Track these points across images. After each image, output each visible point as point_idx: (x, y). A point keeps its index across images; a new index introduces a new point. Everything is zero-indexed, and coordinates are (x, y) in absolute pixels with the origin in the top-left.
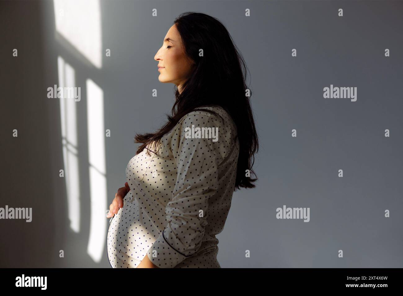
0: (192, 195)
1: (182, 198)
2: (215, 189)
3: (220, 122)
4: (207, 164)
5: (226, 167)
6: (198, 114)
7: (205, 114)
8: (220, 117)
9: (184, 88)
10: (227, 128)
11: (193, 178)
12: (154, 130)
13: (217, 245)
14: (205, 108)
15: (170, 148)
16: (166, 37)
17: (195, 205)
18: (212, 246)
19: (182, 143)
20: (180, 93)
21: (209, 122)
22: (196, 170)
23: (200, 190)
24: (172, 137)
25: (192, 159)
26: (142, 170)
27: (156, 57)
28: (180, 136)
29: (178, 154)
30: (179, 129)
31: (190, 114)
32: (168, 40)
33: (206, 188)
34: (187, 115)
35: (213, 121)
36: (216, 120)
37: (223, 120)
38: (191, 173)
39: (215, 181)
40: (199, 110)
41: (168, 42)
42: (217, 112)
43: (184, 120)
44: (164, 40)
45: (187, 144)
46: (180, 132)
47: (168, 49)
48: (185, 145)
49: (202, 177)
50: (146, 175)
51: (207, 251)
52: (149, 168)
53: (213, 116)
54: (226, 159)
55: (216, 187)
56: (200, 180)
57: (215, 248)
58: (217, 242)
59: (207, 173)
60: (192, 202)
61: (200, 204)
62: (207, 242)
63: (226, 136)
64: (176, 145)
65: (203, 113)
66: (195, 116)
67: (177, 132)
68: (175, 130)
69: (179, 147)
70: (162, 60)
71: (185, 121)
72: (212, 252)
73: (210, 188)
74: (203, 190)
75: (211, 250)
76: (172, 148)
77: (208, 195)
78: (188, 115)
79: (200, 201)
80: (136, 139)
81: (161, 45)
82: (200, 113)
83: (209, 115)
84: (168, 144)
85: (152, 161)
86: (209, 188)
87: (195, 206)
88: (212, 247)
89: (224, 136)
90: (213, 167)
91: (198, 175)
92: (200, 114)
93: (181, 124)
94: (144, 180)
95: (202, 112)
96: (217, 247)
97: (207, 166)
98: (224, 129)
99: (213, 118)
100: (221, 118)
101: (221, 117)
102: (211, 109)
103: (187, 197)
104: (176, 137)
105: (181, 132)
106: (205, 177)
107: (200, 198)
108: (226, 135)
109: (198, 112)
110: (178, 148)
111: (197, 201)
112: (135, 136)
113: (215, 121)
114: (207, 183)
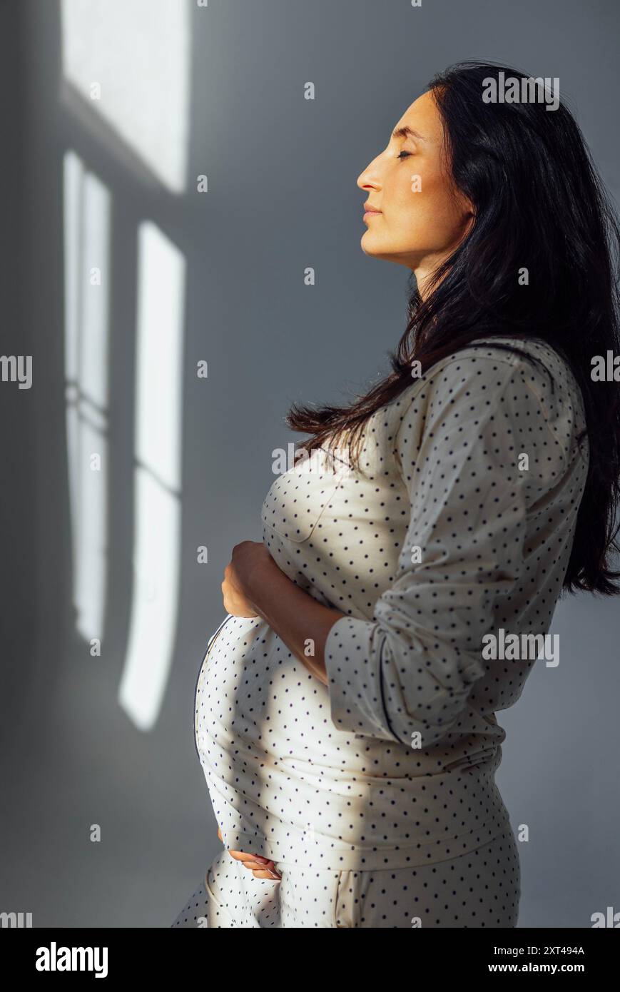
0: (447, 578)
1: (418, 584)
2: (515, 575)
3: (544, 385)
4: (497, 500)
5: (550, 520)
6: (482, 358)
7: (505, 360)
8: (546, 370)
9: (438, 279)
10: (559, 405)
11: (454, 535)
12: (346, 397)
13: (502, 745)
14: (504, 341)
15: (396, 450)
16: (401, 125)
17: (451, 610)
18: (485, 748)
19: (431, 435)
20: (424, 299)
21: (512, 381)
22: (466, 513)
23: (472, 571)
24: (402, 419)
25: (457, 481)
26: (309, 511)
27: (363, 180)
28: (424, 418)
29: (416, 466)
30: (423, 396)
31: (458, 355)
32: (404, 132)
33: (489, 566)
34: (451, 357)
35: (524, 381)
36: (533, 379)
37: (552, 379)
38: (450, 519)
39: (515, 549)
40: (484, 345)
41: (402, 138)
42: (538, 356)
43: (442, 370)
44: (391, 133)
45: (447, 438)
46: (426, 407)
47: (400, 159)
48: (439, 441)
49: (481, 534)
50: (320, 526)
51: (470, 762)
52: (330, 506)
53: (526, 365)
54: (552, 493)
55: (517, 571)
56: (475, 542)
57: (495, 752)
58: (501, 737)
59: (494, 525)
60: (444, 600)
61: (469, 608)
62: (474, 735)
63: (555, 429)
64: (412, 441)
65: (497, 355)
66: (474, 360)
67: (418, 404)
68: (413, 399)
69: (418, 448)
70: (378, 190)
71: (443, 375)
72: (484, 763)
73: (500, 569)
74: (481, 569)
75: (483, 758)
76: (401, 451)
77: (492, 587)
78: (453, 358)
79: (468, 601)
80: (291, 419)
81: (383, 146)
82: (490, 354)
83: (516, 361)
84: (390, 438)
85: (339, 488)
86: (497, 567)
87: (453, 613)
88: (485, 751)
89: (551, 426)
90: (515, 509)
91: (470, 529)
92: (489, 357)
93: (431, 382)
94: (312, 541)
95: (493, 351)
96: (499, 749)
97: (498, 504)
98: (552, 407)
99: (525, 372)
100: (546, 374)
101: (549, 373)
102: (519, 344)
103: (432, 582)
104: (413, 418)
105: (429, 407)
106: (490, 535)
107: (470, 593)
108: (556, 426)
109: (482, 353)
110: (416, 450)
111: (460, 600)
112: (288, 412)
113: (530, 380)
114: (494, 551)
